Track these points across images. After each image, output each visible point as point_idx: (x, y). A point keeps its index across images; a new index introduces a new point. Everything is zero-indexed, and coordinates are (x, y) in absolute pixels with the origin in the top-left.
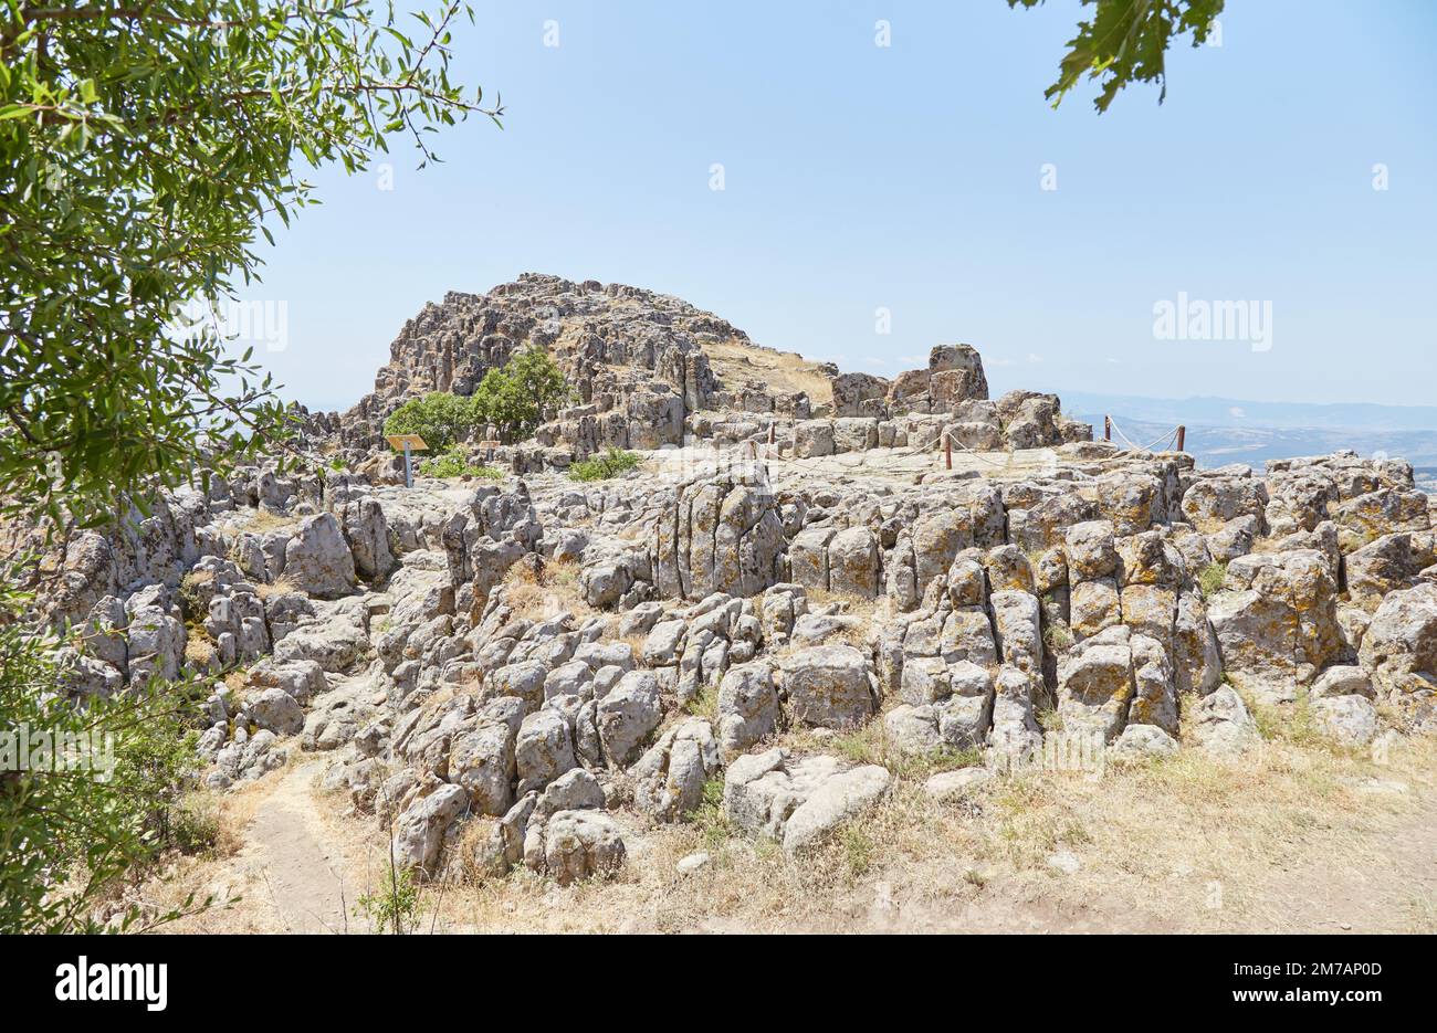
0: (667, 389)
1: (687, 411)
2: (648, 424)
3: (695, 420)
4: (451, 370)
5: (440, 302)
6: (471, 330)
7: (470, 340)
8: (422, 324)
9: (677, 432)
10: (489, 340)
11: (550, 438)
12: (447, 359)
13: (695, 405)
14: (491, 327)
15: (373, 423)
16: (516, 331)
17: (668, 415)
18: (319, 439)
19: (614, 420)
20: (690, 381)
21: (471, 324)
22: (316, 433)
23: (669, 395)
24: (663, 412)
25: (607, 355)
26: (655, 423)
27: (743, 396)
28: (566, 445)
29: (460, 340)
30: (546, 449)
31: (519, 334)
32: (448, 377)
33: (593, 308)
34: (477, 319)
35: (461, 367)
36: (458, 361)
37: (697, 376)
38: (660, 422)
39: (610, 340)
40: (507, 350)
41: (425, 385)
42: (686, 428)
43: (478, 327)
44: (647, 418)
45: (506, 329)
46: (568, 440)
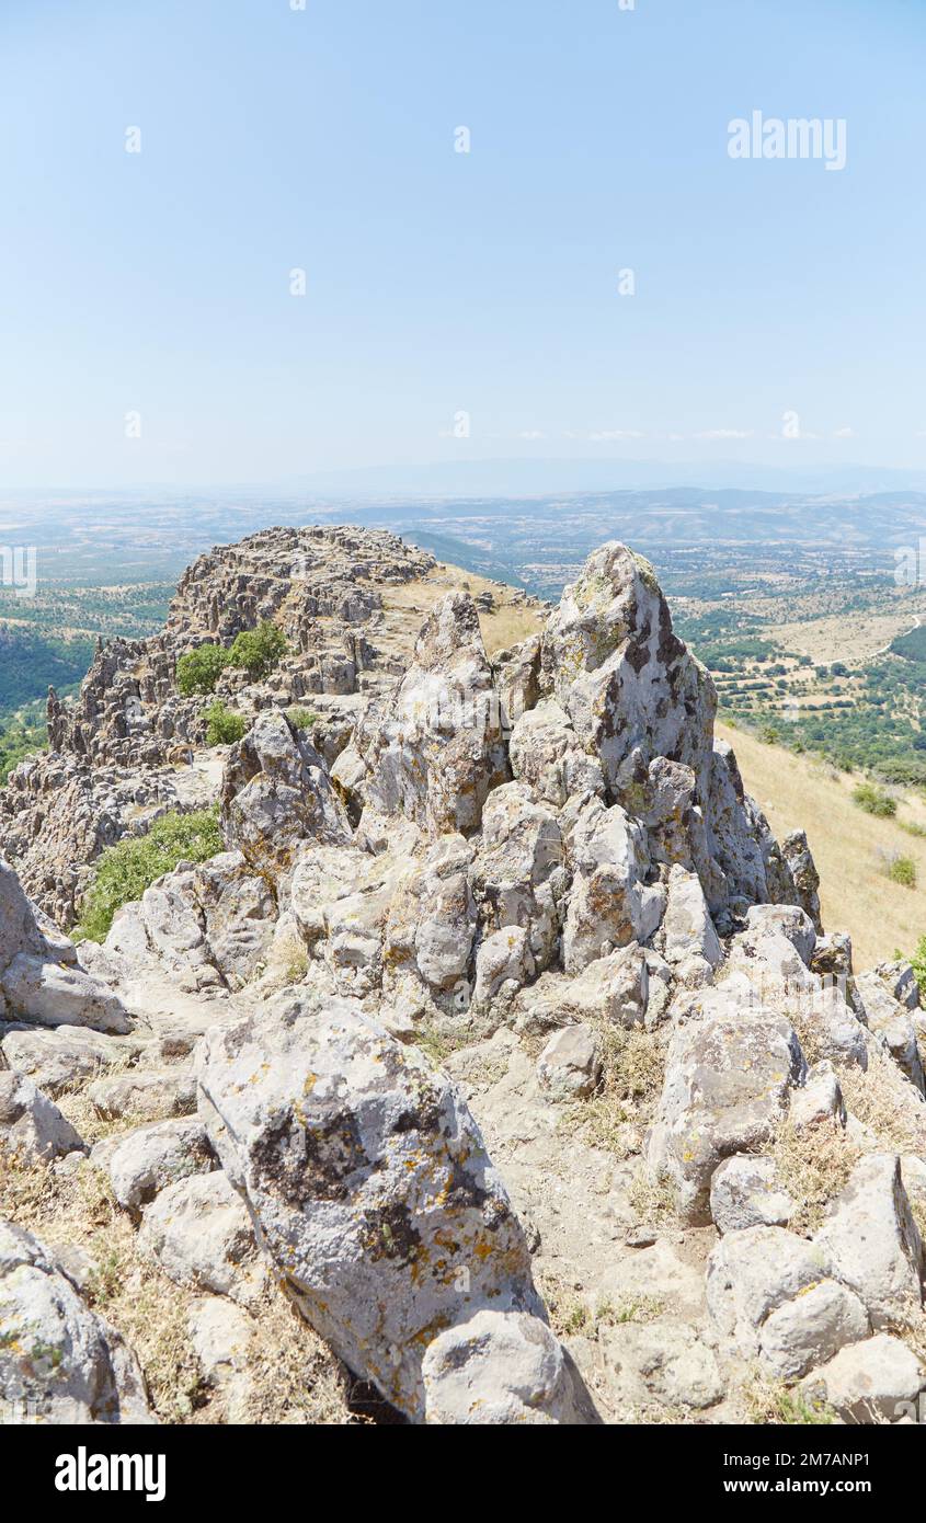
0: (344, 658)
1: (357, 671)
2: (333, 680)
3: (361, 677)
4: (217, 616)
5: (209, 555)
6: (229, 589)
7: (229, 596)
8: (198, 572)
9: (351, 684)
10: (241, 597)
11: (276, 686)
12: (214, 610)
13: (361, 668)
14: (242, 587)
15: (169, 654)
16: (259, 590)
17: (345, 674)
18: (134, 662)
19: (313, 677)
20: (358, 653)
21: (229, 584)
22: (132, 657)
23: (345, 662)
24: (341, 673)
25: (320, 609)
26: (337, 679)
27: (388, 665)
28: (285, 691)
29: (222, 596)
30: (274, 694)
31: (261, 591)
32: (216, 622)
33: (314, 564)
34: (233, 581)
35: (224, 616)
36: (222, 611)
37: (361, 650)
38: (340, 679)
39: (321, 599)
40: (254, 604)
41: (201, 625)
42: (356, 681)
43: (234, 587)
44: (332, 676)
45: (252, 588)
46: (286, 688)
